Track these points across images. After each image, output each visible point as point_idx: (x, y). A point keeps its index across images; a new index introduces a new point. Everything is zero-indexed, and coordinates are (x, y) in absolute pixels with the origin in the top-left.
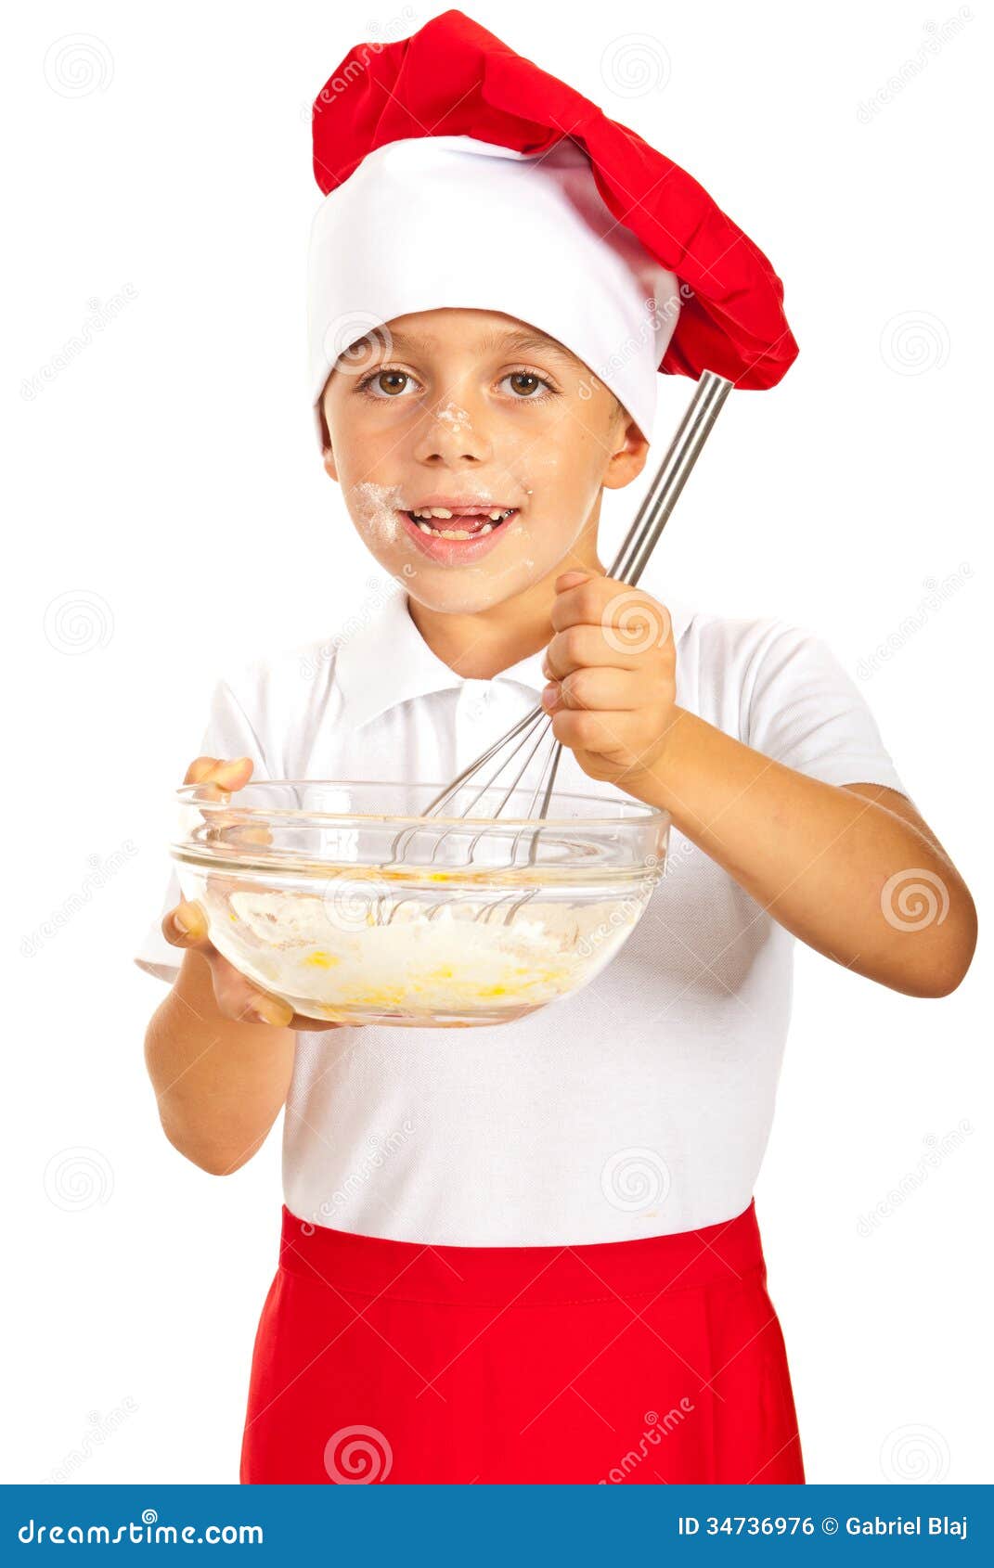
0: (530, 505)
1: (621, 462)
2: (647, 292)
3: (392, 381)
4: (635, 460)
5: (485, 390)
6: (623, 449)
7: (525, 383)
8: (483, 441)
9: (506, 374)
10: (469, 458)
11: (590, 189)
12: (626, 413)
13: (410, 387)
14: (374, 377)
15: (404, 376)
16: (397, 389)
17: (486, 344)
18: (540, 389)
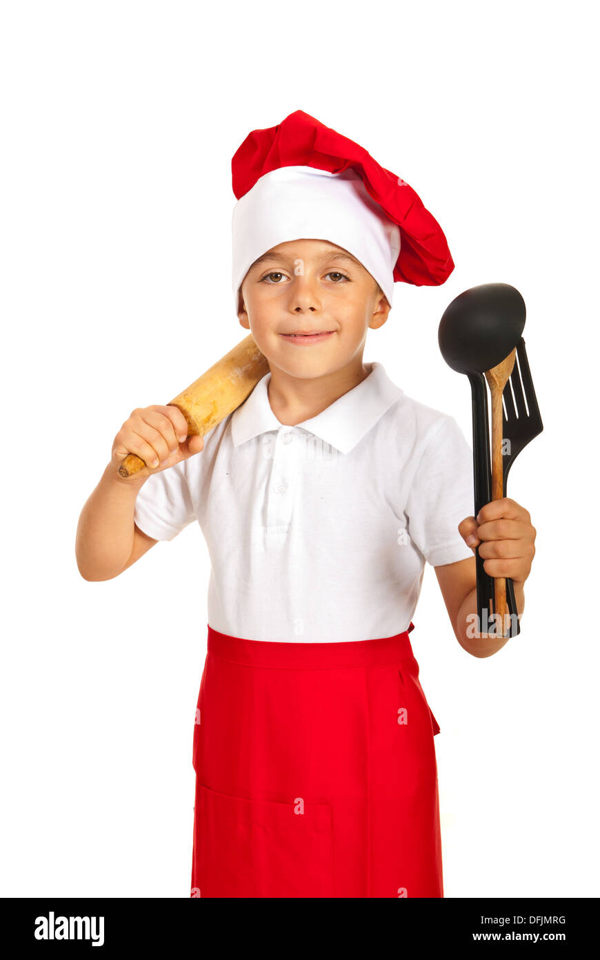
0: (341, 329)
1: (377, 316)
2: (388, 236)
3: (276, 277)
4: (383, 316)
5: (318, 279)
6: (378, 311)
7: (336, 276)
8: (318, 302)
9: (328, 272)
10: (312, 309)
11: (363, 189)
12: (381, 291)
13: (284, 279)
14: (268, 276)
15: (281, 274)
16: (277, 280)
17: (319, 257)
18: (342, 279)
